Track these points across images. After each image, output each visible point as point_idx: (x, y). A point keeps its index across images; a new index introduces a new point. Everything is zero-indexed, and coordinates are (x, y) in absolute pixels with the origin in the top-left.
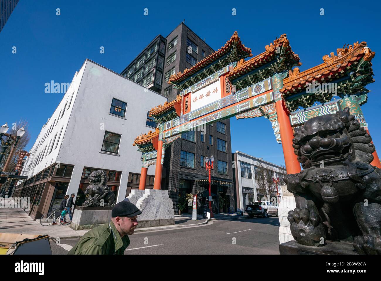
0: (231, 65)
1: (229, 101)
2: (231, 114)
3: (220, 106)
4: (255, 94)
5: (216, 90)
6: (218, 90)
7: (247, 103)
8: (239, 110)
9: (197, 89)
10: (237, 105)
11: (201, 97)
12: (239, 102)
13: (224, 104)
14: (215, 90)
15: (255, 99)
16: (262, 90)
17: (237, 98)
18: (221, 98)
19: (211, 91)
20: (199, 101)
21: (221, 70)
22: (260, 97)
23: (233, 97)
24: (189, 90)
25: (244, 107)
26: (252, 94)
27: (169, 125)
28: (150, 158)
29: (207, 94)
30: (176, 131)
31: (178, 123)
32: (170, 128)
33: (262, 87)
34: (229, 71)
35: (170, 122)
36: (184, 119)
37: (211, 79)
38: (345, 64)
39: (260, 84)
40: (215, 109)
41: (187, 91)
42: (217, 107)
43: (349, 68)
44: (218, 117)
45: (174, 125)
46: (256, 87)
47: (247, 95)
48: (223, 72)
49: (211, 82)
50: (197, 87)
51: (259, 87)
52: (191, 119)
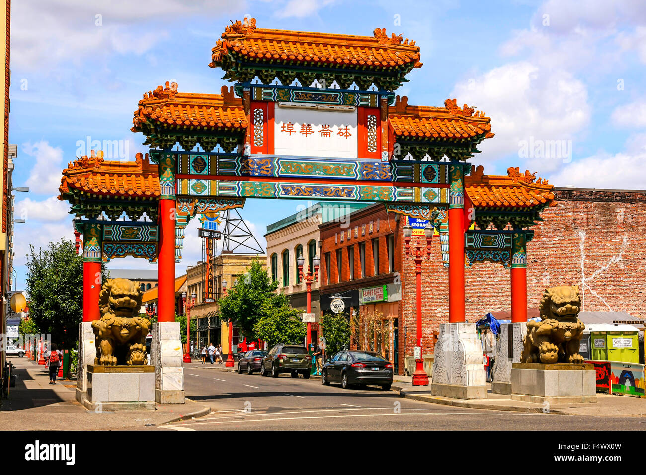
0: (384, 97)
1: (378, 172)
2: (381, 200)
3: (357, 175)
4: (424, 180)
5: (347, 132)
6: (351, 135)
7: (410, 191)
8: (395, 198)
9: (298, 105)
10: (393, 187)
11: (306, 130)
13: (367, 174)
14: (344, 131)
15: (424, 190)
16: (435, 178)
17: (394, 173)
18: (357, 156)
19: (335, 129)
20: (300, 136)
21: (362, 94)
22: (432, 190)
23: (385, 168)
24: (270, 95)
25: (405, 196)
26: (419, 178)
27: (201, 164)
28: (122, 237)
29: (323, 130)
30: (231, 188)
31: (238, 171)
32: (207, 174)
33: (435, 174)
34: (379, 108)
35: (206, 158)
36: (259, 166)
37: (338, 102)
38: (536, 203)
39: (433, 167)
40: (346, 176)
41: (264, 93)
42: (352, 173)
43: (537, 207)
44: (354, 196)
45: (220, 171)
46: (427, 169)
47: (412, 176)
48: (367, 100)
49: (337, 108)
50: (295, 99)
51: (431, 172)
52: (280, 174)
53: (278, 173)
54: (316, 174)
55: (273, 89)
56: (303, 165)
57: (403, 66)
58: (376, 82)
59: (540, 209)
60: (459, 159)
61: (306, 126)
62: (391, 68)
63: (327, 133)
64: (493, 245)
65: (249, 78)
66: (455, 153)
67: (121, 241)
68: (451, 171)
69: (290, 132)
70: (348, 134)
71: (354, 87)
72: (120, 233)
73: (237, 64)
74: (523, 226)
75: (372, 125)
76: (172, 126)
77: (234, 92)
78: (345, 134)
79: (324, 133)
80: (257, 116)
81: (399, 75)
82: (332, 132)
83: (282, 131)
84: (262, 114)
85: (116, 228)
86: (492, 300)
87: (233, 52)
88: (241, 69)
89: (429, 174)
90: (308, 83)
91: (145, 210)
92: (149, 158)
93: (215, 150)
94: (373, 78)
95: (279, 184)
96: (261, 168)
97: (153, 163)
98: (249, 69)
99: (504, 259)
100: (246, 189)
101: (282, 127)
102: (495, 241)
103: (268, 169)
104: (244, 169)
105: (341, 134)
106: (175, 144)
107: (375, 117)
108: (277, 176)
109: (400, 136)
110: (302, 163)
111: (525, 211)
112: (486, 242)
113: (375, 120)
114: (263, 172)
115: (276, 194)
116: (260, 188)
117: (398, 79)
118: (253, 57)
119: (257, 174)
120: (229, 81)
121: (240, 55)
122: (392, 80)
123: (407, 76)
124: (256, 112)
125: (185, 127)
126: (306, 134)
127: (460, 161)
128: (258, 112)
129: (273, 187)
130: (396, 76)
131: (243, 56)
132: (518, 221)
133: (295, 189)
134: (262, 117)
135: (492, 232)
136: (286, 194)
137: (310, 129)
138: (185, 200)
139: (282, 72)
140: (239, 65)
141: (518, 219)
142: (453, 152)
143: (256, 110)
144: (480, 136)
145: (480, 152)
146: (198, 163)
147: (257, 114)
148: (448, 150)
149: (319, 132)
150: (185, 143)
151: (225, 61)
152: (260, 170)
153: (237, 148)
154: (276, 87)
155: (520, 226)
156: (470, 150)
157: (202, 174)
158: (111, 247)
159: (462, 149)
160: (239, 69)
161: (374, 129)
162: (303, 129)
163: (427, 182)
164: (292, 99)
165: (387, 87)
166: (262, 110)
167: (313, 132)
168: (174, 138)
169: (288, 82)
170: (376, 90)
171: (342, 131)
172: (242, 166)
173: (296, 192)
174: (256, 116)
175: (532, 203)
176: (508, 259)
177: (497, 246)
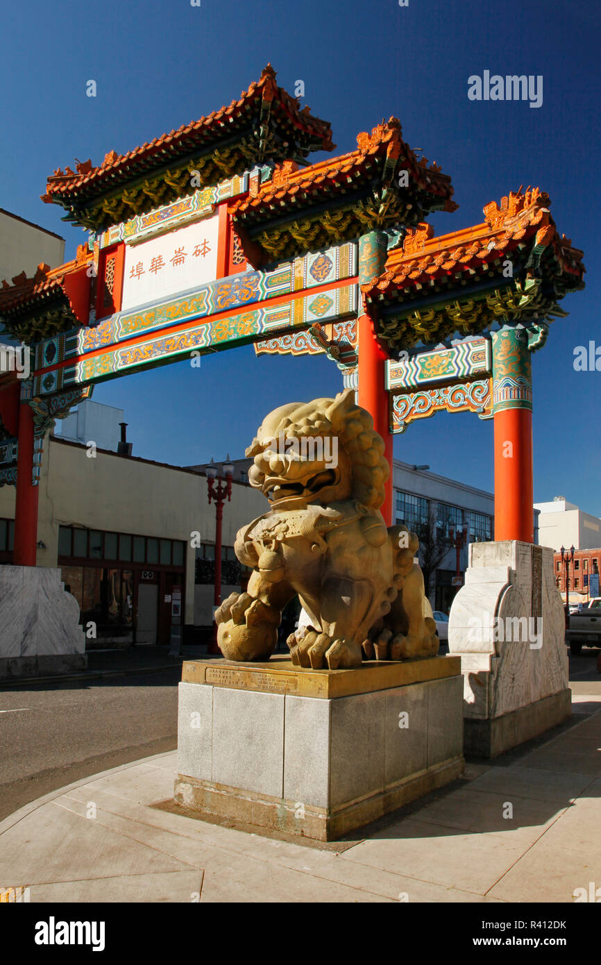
0: (254, 174)
1: (237, 292)
2: (240, 336)
3: (209, 307)
4: (311, 282)
5: (205, 247)
6: (209, 250)
7: (287, 308)
8: (262, 326)
9: (144, 233)
10: (259, 310)
11: (157, 264)
12: (267, 299)
13: (222, 300)
14: (201, 248)
15: (310, 299)
16: (331, 272)
17: (261, 285)
18: (215, 279)
19: (190, 250)
20: (148, 276)
21: (222, 184)
22: (324, 295)
23: (249, 281)
24: (118, 234)
25: (279, 319)
26: (303, 280)
27: (52, 351)
29: (176, 257)
30: (74, 373)
31: (82, 348)
32: (56, 362)
33: (332, 265)
34: (247, 193)
35: (56, 342)
37: (191, 208)
39: (328, 254)
40: (195, 312)
41: (112, 235)
42: (202, 306)
44: (203, 342)
46: (316, 261)
47: (292, 282)
48: (228, 189)
49: (188, 216)
50: (142, 227)
51: (324, 264)
52: (120, 337)
53: (117, 336)
54: (158, 323)
55: (120, 226)
63: (181, 258)
64: (445, 373)
69: (139, 274)
70: (206, 250)
78: (203, 252)
79: (177, 260)
82: (186, 254)
83: (132, 276)
89: (321, 268)
95: (118, 352)
96: (101, 336)
99: (474, 398)
100: (87, 369)
101: (131, 272)
102: (450, 363)
103: (108, 335)
104: (86, 342)
105: (199, 253)
108: (117, 341)
110: (144, 313)
112: (428, 370)
114: (103, 340)
115: (114, 366)
116: (99, 365)
119: (97, 346)
129: (112, 358)
133: (134, 353)
136: (124, 363)
137: (160, 262)
146: (50, 350)
152: (101, 339)
155: (506, 317)
157: (52, 363)
162: (153, 265)
163: (317, 283)
164: (139, 229)
171: (199, 248)
172: (85, 338)
173: (135, 357)
176: (484, 398)
177: (453, 372)
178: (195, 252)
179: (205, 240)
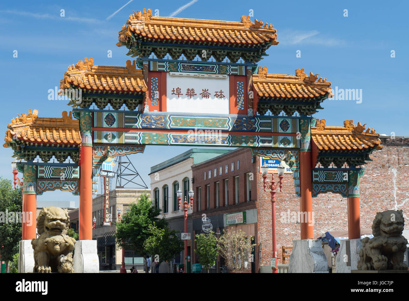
0: (249, 67)
1: (245, 124)
3: (230, 127)
4: (280, 130)
5: (221, 94)
6: (224, 97)
7: (270, 139)
8: (259, 144)
9: (184, 74)
10: (256, 136)
12: (260, 132)
13: (237, 126)
14: (219, 94)
15: (280, 138)
16: (289, 128)
17: (257, 125)
19: (212, 93)
20: (186, 97)
21: (232, 66)
22: (286, 138)
23: (251, 121)
24: (163, 66)
25: (266, 143)
26: (277, 128)
27: (111, 119)
28: (52, 175)
29: (203, 93)
30: (134, 138)
31: (140, 125)
32: (116, 127)
33: (289, 126)
34: (246, 76)
35: (115, 115)
36: (156, 121)
37: (215, 71)
38: (367, 147)
39: (287, 120)
40: (221, 127)
41: (159, 65)
42: (225, 126)
43: (367, 150)
44: (228, 143)
45: (126, 124)
46: (282, 122)
47: (271, 127)
48: (236, 70)
49: (214, 76)
50: (182, 70)
52: (171, 127)
53: (169, 126)
54: (198, 127)
55: (166, 62)
56: (188, 120)
57: (264, 44)
58: (243, 56)
59: (369, 152)
60: (307, 114)
61: (190, 90)
62: (254, 45)
63: (206, 95)
64: (333, 180)
65: (147, 54)
66: (304, 110)
67: (51, 178)
68: (301, 123)
69: (179, 94)
70: (222, 96)
71: (226, 60)
72: (51, 172)
73: (138, 43)
74: (356, 165)
75: (240, 89)
76: (90, 91)
77: (136, 65)
78: (220, 96)
79: (204, 95)
80: (154, 83)
81: (261, 51)
82: (210, 94)
83: (172, 94)
84: (157, 81)
85: (47, 169)
86: (327, 222)
87: (136, 35)
88: (141, 47)
89: (284, 125)
90: (191, 57)
91: (69, 155)
92: (72, 115)
93: (122, 109)
94: (241, 53)
95: (170, 134)
96: (157, 123)
97: (75, 119)
98: (147, 47)
99: (342, 190)
100: (146, 138)
101: (172, 91)
102: (335, 177)
103: (162, 123)
104: (144, 122)
105: (217, 96)
106: (91, 104)
107: (242, 83)
108: (169, 128)
109: (262, 97)
110: (188, 118)
111: (358, 153)
112: (328, 178)
113: (242, 85)
114: (158, 125)
115: (168, 142)
116: (156, 138)
117: (260, 53)
118: (150, 38)
119: (153, 127)
120: (132, 57)
121: (141, 37)
122: (256, 54)
123: (267, 52)
124: (153, 80)
125: (100, 92)
126: (191, 96)
127: (308, 116)
128: (154, 80)
129: (166, 137)
130: (258, 51)
131: (143, 37)
132: (353, 161)
133: (183, 138)
134: (157, 84)
135: (332, 169)
136: (176, 142)
137: (193, 93)
138: (100, 147)
139: (172, 49)
140: (140, 44)
141: (352, 159)
142: (302, 109)
143: (152, 78)
144: (323, 96)
145: (323, 108)
146: (109, 118)
147: (154, 81)
148: (298, 107)
149: (200, 94)
150: (99, 104)
151: (129, 42)
152: (156, 124)
153: (138, 107)
154: (168, 61)
155: (354, 165)
156: (315, 107)
157: (112, 127)
158: (43, 183)
159: (309, 107)
160: (140, 47)
161: (242, 92)
162: (188, 93)
163: (283, 132)
164: (180, 70)
165: (252, 60)
166: (157, 78)
167: (196, 95)
168: (91, 100)
169: (176, 57)
170: (243, 62)
171: (218, 93)
172: (143, 121)
173: (183, 140)
174: (152, 83)
175: (364, 147)
176: (345, 190)
177: (336, 180)
178: (216, 95)
179: (221, 90)
